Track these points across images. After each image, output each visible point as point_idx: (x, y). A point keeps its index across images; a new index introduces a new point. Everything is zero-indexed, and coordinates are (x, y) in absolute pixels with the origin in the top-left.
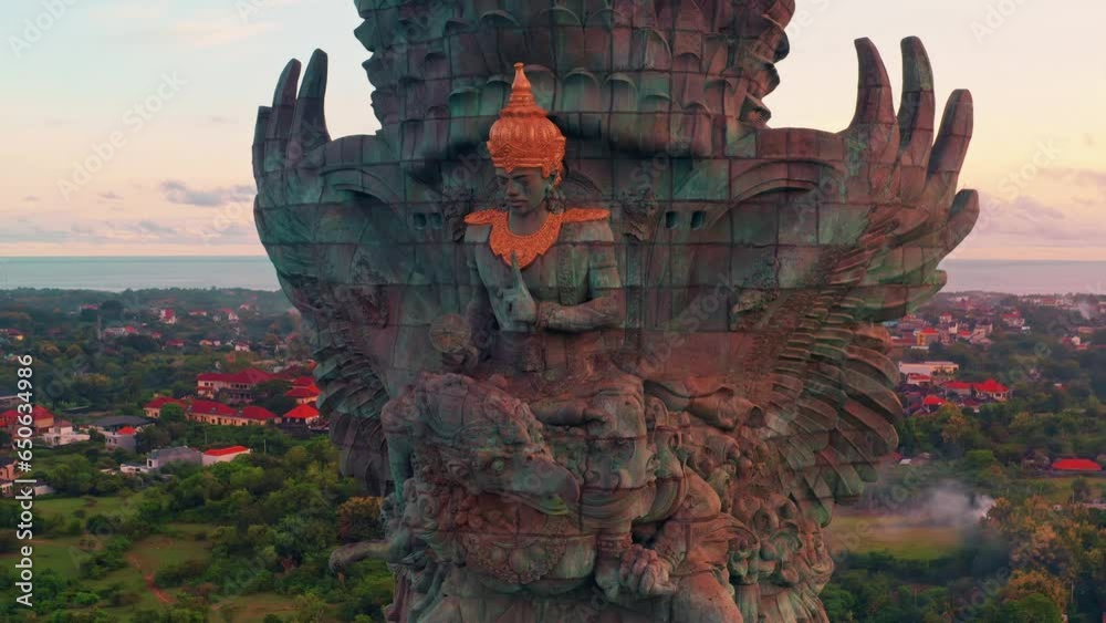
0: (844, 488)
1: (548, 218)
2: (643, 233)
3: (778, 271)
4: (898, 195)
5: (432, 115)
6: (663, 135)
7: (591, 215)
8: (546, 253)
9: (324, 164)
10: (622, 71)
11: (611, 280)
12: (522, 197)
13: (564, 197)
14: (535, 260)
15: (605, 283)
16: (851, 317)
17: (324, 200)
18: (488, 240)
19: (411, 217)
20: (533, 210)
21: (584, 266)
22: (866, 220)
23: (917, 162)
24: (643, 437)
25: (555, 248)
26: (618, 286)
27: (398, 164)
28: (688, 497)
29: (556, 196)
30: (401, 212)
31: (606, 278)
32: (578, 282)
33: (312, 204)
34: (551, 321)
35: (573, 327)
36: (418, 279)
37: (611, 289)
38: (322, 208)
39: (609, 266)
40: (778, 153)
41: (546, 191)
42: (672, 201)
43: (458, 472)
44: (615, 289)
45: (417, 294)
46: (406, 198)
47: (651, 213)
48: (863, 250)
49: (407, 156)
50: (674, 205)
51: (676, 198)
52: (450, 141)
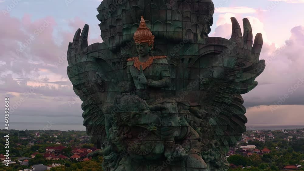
0: (232, 142)
1: (150, 58)
2: (175, 64)
3: (213, 73)
4: (244, 56)
5: (118, 35)
6: (181, 37)
7: (162, 57)
8: (149, 66)
9: (88, 52)
10: (170, 21)
11: (167, 74)
12: (143, 51)
13: (154, 53)
14: (146, 68)
16: (232, 91)
17: (87, 60)
18: (133, 64)
19: (112, 63)
20: (146, 55)
21: (160, 70)
22: (236, 61)
23: (249, 49)
24: (177, 113)
25: (152, 65)
26: (169, 76)
27: (108, 49)
28: (190, 133)
29: (152, 52)
30: (109, 62)
31: (166, 73)
32: (158, 74)
33: (84, 62)
34: (151, 84)
35: (157, 86)
36: (113, 80)
37: (167, 76)
38: (86, 62)
40: (211, 43)
41: (149, 50)
43: (126, 119)
45: (113, 84)
46: (110, 58)
48: (235, 71)
49: (111, 46)
50: (184, 56)
51: (184, 54)
52: (123, 41)
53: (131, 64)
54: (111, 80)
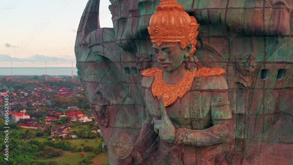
1: (186, 73)
2: (247, 82)
5: (131, 15)
6: (260, 22)
7: (213, 73)
8: (183, 96)
9: (90, 43)
12: (167, 61)
13: (197, 60)
14: (176, 101)
15: (221, 116)
17: (88, 60)
18: (151, 86)
19: (124, 69)
20: (177, 69)
21: (208, 104)
25: (189, 93)
26: (229, 118)
27: (115, 42)
29: (192, 59)
30: (119, 66)
31: (222, 113)
32: (203, 115)
33: (83, 62)
34: (185, 141)
36: (128, 101)
37: (224, 120)
38: (87, 63)
39: (223, 105)
41: (185, 57)
42: (265, 63)
44: (228, 119)
45: (126, 110)
46: (120, 59)
47: (252, 70)
49: (119, 38)
50: (267, 65)
51: (268, 60)
52: (138, 29)
53: (148, 86)
54: (125, 99)
